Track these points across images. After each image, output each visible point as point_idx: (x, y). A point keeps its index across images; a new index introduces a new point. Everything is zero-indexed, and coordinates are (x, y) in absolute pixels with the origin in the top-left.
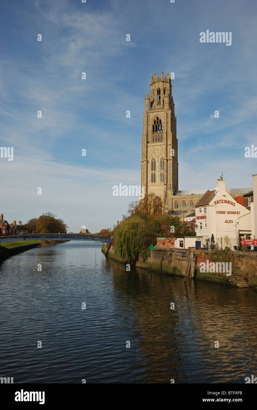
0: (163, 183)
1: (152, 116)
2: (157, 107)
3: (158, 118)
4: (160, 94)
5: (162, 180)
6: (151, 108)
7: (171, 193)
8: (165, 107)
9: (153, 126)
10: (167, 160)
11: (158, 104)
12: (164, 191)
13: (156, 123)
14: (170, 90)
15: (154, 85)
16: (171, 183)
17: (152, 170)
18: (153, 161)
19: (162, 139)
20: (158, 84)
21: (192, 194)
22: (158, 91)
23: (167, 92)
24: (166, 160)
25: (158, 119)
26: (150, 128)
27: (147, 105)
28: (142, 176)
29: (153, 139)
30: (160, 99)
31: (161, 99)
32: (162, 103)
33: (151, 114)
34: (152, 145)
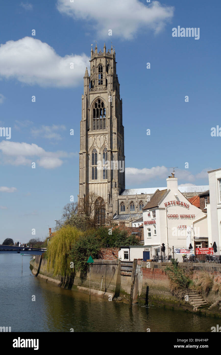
0: (107, 180)
1: (92, 98)
2: (98, 87)
3: (99, 101)
4: (102, 71)
5: (105, 176)
6: (91, 88)
7: (116, 192)
8: (108, 87)
9: (94, 110)
10: (112, 152)
11: (99, 84)
12: (108, 190)
13: (98, 106)
14: (115, 68)
15: (95, 61)
16: (117, 181)
17: (93, 164)
18: (94, 153)
19: (105, 126)
20: (99, 60)
21: (142, 194)
22: (99, 69)
23: (111, 71)
24: (110, 152)
26: (91, 113)
27: (86, 84)
28: (81, 171)
29: (94, 126)
30: (102, 78)
31: (104, 77)
32: (104, 83)
33: (91, 96)
34: (93, 133)
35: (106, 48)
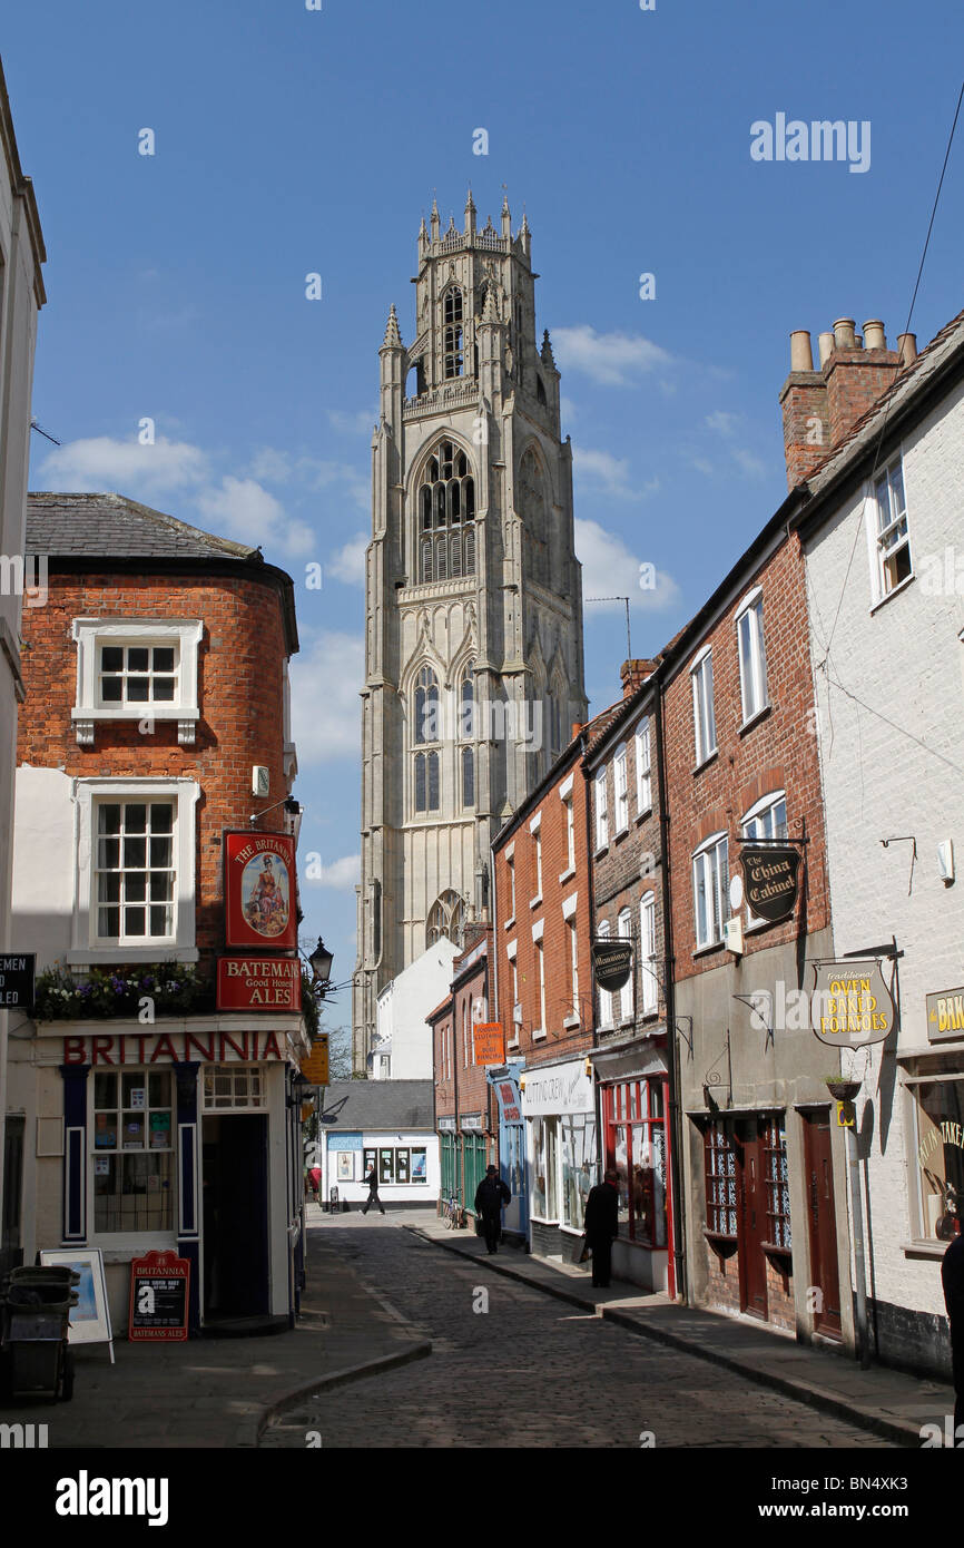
1: (416, 438)
2: (442, 389)
3: (448, 449)
4: (459, 316)
8: (480, 382)
9: (426, 490)
10: (498, 676)
11: (449, 374)
12: (478, 857)
13: (441, 473)
14: (523, 296)
15: (427, 272)
18: (426, 689)
19: (469, 563)
20: (447, 265)
22: (449, 305)
24: (489, 677)
25: (448, 456)
26: (411, 507)
27: (389, 379)
28: (368, 775)
29: (428, 567)
31: (465, 343)
32: (467, 366)
33: (411, 429)
34: (420, 595)
35: (474, 212)
